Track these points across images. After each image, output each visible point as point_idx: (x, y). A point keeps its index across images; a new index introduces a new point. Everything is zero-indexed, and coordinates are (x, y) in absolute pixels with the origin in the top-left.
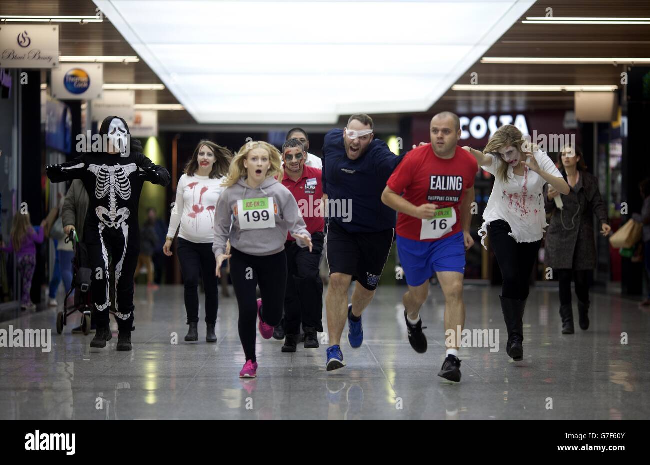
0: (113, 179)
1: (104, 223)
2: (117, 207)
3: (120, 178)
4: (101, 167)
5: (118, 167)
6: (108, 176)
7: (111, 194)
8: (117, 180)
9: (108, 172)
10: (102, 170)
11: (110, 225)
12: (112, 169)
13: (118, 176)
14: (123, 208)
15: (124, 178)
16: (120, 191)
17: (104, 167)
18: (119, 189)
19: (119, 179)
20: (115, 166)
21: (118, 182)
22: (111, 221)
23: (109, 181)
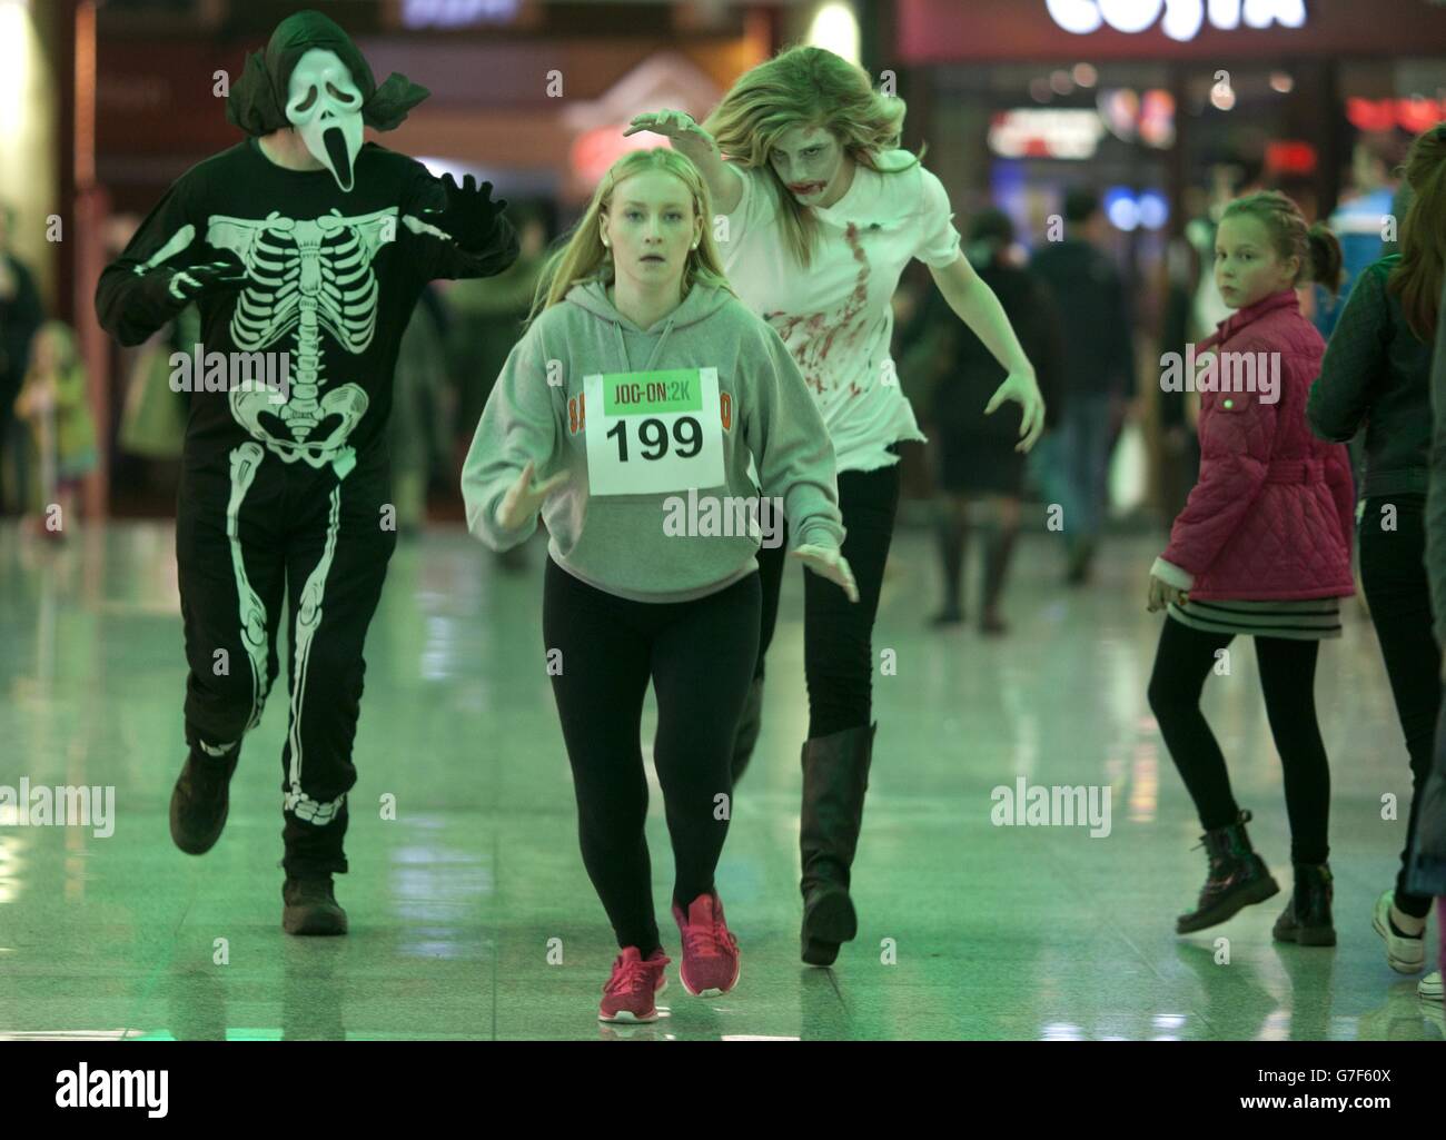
0: (311, 271)
1: (263, 444)
2: (322, 382)
3: (340, 265)
4: (261, 225)
5: (334, 223)
6: (292, 257)
7: (301, 329)
8: (331, 276)
9: (292, 244)
10: (267, 238)
11: (289, 451)
12: (309, 232)
13: (333, 257)
14: (345, 387)
15: (358, 267)
16: (339, 320)
17: (276, 223)
18: (332, 310)
19: (338, 272)
20: (323, 220)
21: (333, 283)
22: (292, 439)
23: (297, 278)
